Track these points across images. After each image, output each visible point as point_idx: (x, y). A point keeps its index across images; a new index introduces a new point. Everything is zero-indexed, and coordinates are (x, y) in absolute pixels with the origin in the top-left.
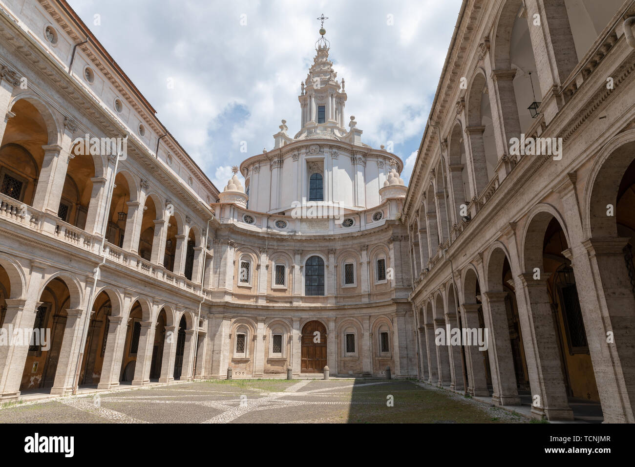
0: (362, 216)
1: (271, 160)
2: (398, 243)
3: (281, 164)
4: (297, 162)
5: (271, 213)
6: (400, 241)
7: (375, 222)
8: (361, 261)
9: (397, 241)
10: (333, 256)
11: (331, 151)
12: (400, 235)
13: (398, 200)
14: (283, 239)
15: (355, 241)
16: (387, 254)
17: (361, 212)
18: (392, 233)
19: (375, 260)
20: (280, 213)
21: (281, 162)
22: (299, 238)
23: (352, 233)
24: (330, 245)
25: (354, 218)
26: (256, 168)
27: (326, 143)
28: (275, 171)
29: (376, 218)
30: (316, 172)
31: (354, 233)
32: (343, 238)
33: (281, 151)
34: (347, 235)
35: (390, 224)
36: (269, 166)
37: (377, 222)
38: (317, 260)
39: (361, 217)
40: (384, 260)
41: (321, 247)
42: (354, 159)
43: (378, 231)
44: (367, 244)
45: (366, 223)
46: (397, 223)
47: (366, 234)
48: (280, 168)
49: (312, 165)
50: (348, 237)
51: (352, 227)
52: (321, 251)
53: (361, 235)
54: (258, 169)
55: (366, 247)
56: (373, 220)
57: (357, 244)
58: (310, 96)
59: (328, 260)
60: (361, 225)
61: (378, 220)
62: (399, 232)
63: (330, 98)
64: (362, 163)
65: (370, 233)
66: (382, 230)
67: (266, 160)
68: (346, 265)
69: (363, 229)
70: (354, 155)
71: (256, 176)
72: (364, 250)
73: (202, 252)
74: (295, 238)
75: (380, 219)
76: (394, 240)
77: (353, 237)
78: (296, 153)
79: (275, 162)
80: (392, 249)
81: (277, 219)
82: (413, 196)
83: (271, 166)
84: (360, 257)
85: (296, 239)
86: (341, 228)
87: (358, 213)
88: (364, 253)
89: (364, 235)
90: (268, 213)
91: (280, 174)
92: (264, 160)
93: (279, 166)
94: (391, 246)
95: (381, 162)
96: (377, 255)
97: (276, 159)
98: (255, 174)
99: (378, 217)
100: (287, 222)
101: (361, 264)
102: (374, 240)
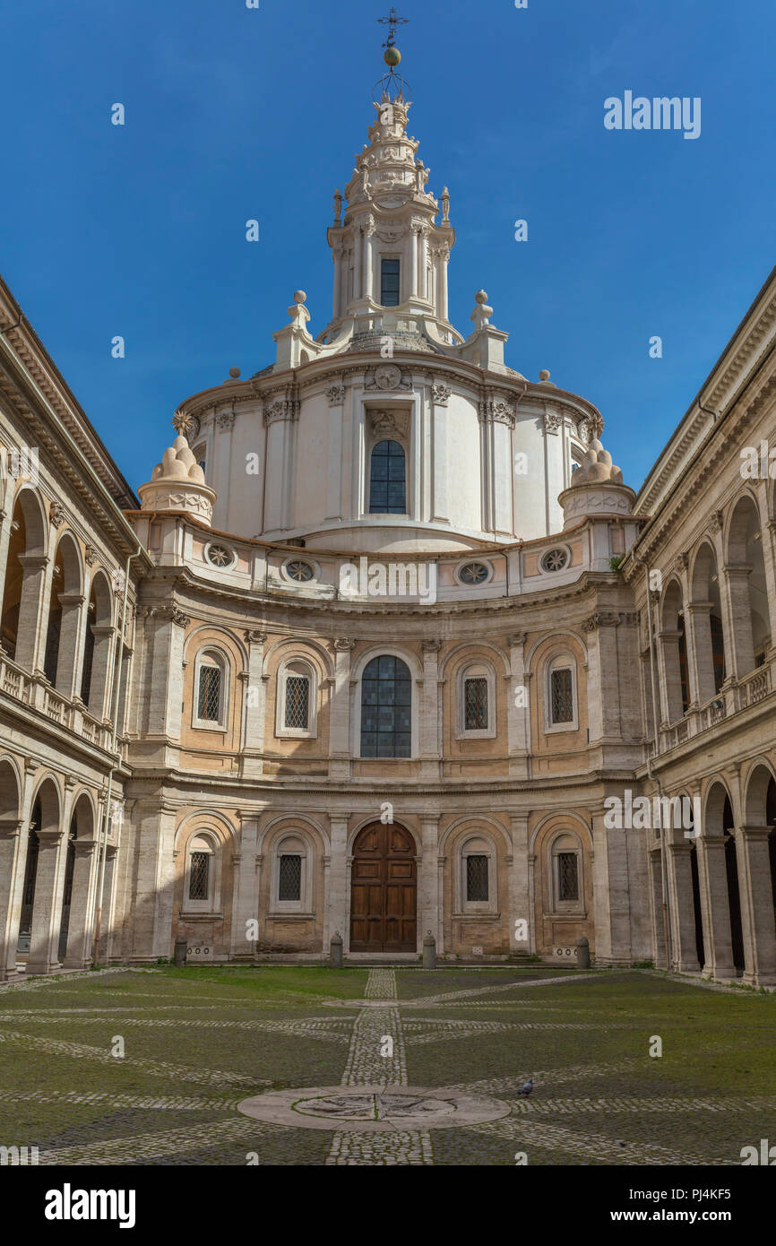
0: (514, 556)
1: (265, 397)
2: (610, 630)
3: (293, 410)
4: (341, 407)
5: (268, 539)
6: (617, 627)
7: (546, 574)
8: (508, 674)
9: (609, 624)
10: (434, 656)
11: (429, 382)
12: (616, 611)
13: (614, 520)
14: (305, 609)
15: (495, 622)
16: (579, 657)
17: (511, 547)
18: (597, 606)
19: (545, 672)
20: (293, 539)
21: (294, 407)
22: (348, 609)
23: (486, 601)
24: (429, 628)
25: (490, 561)
26: (225, 418)
27: (418, 362)
28: (278, 429)
29: (549, 565)
30: (388, 437)
31: (492, 600)
32: (463, 612)
33: (295, 377)
34: (473, 607)
35: (592, 583)
36: (259, 415)
37: (553, 574)
38: (391, 665)
39: (510, 561)
40: (568, 672)
41: (405, 633)
42: (485, 407)
43: (557, 599)
44: (524, 629)
45: (524, 575)
46: (610, 581)
47: (523, 605)
48: (292, 421)
49: (378, 418)
50: (476, 610)
51: (485, 584)
52: (404, 645)
53: (511, 607)
54: (228, 422)
55: (523, 639)
56: (542, 570)
57: (497, 629)
58: (362, 231)
59: (421, 666)
60: (511, 581)
61: (554, 569)
62: (614, 601)
63: (415, 238)
64: (506, 420)
65: (535, 603)
66: (568, 596)
67: (253, 397)
68: (468, 681)
69: (515, 590)
70: (485, 397)
71: (223, 439)
72: (517, 645)
73: (113, 641)
74: (336, 609)
75: (560, 567)
76: (600, 624)
77: (487, 610)
78: (338, 383)
79: (278, 406)
80: (594, 644)
81: (291, 558)
82: (675, 517)
83: (266, 415)
84: (506, 662)
85: (339, 611)
86: (457, 585)
87: (502, 550)
88: (517, 653)
89: (518, 606)
90: (259, 539)
91: (293, 436)
92: (247, 398)
93: (289, 416)
94: (593, 637)
95: (552, 418)
96: (552, 659)
97: (281, 398)
98: (221, 433)
99: (555, 562)
100: (316, 565)
101: (508, 679)
102: (544, 620)
